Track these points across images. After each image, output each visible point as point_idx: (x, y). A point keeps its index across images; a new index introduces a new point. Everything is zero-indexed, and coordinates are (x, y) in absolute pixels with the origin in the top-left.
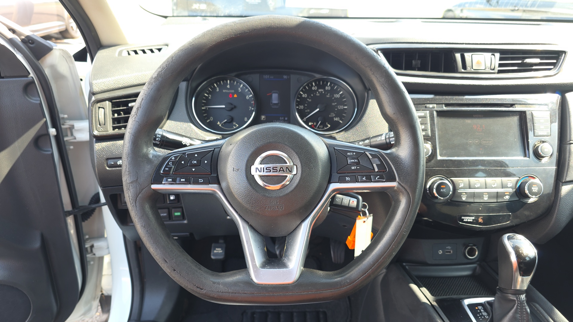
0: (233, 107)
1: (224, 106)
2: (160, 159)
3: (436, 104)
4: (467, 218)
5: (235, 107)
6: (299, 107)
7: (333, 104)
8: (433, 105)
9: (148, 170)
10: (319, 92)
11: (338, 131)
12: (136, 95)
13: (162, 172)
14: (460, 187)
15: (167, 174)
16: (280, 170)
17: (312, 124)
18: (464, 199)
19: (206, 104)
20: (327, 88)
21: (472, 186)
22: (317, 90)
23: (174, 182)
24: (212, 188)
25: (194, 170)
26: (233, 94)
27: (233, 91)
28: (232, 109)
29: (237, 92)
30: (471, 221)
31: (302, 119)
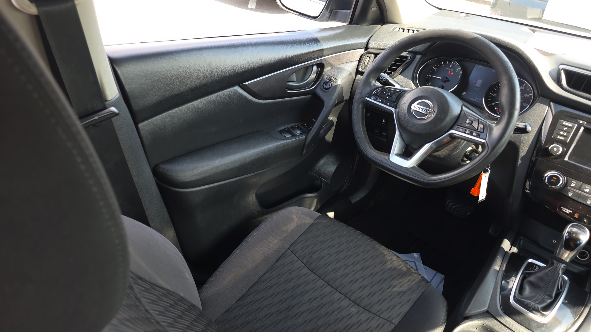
0: (447, 80)
1: (441, 78)
2: (375, 87)
3: (587, 122)
4: (566, 209)
5: (448, 81)
6: (493, 94)
8: (584, 122)
9: (368, 90)
12: (378, 54)
13: (373, 93)
14: (571, 185)
15: (375, 95)
16: (424, 111)
17: (497, 109)
18: (570, 195)
19: (431, 74)
21: (581, 189)
23: (376, 100)
24: (393, 110)
25: (387, 97)
26: (451, 72)
27: (452, 70)
28: (445, 82)
29: (454, 71)
30: (569, 213)
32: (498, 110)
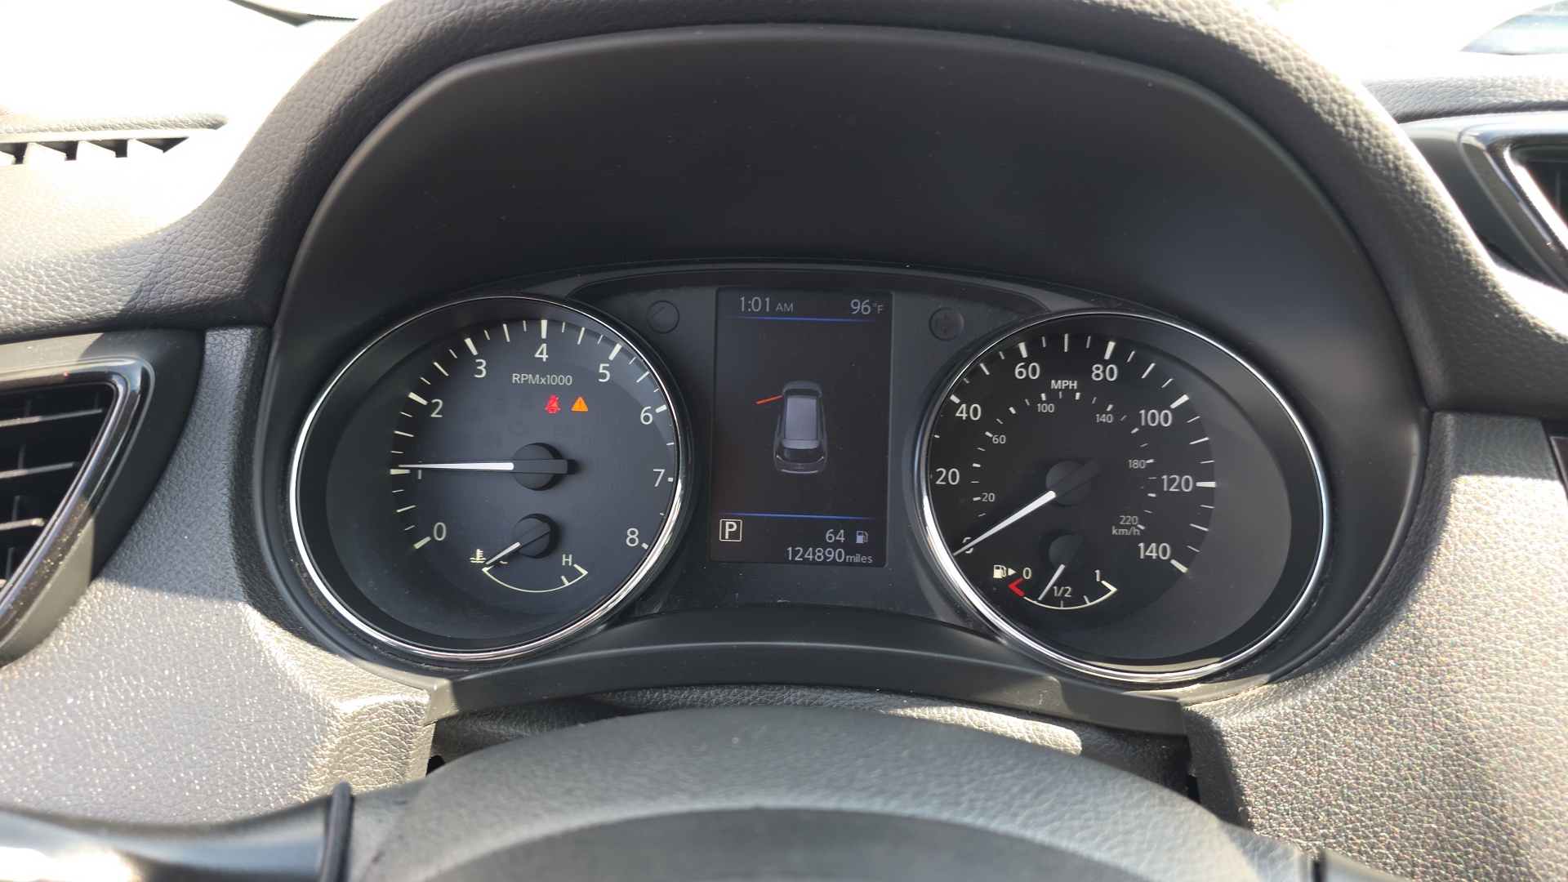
0: (560, 467)
1: (509, 466)
5: (574, 467)
7: (1135, 464)
10: (1053, 395)
11: (1214, 667)
17: (1011, 572)
19: (412, 453)
20: (1097, 372)
22: (1043, 384)
26: (567, 396)
27: (567, 380)
28: (555, 481)
29: (587, 381)
31: (952, 544)
32: (1019, 574)
